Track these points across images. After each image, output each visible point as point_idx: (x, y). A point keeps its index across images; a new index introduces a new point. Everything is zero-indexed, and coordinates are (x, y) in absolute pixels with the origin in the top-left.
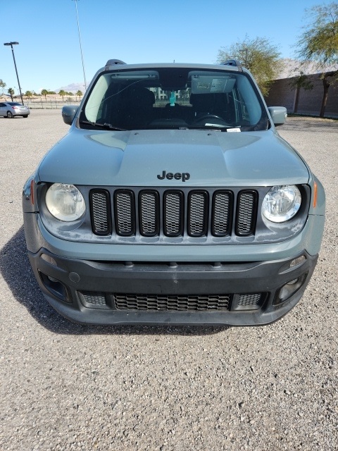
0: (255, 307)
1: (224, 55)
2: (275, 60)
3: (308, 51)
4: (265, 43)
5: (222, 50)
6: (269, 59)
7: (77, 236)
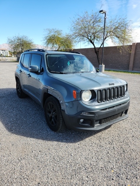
0: (124, 114)
1: (10, 40)
2: (32, 44)
3: (47, 43)
4: (27, 38)
5: (9, 38)
6: (30, 44)
7: (95, 104)
